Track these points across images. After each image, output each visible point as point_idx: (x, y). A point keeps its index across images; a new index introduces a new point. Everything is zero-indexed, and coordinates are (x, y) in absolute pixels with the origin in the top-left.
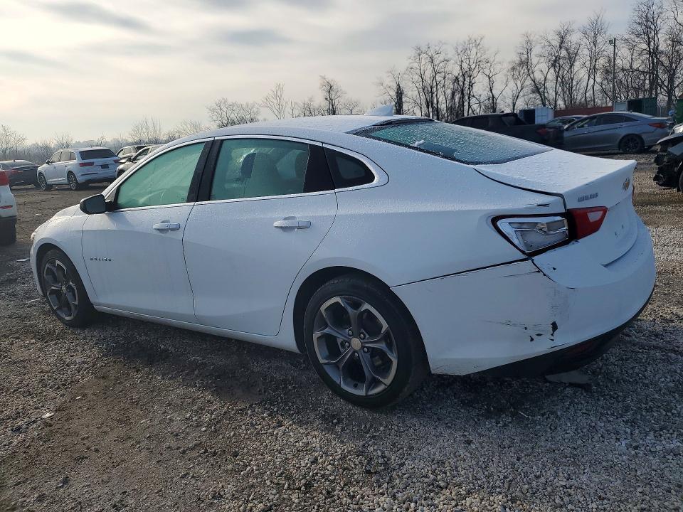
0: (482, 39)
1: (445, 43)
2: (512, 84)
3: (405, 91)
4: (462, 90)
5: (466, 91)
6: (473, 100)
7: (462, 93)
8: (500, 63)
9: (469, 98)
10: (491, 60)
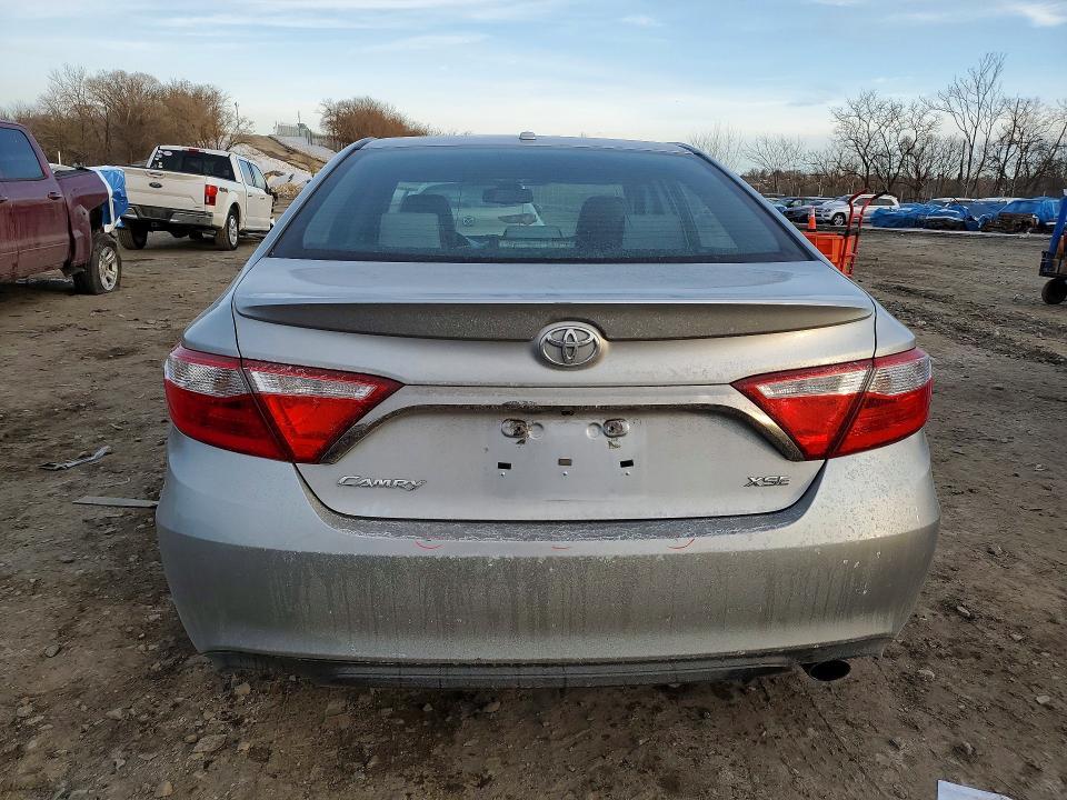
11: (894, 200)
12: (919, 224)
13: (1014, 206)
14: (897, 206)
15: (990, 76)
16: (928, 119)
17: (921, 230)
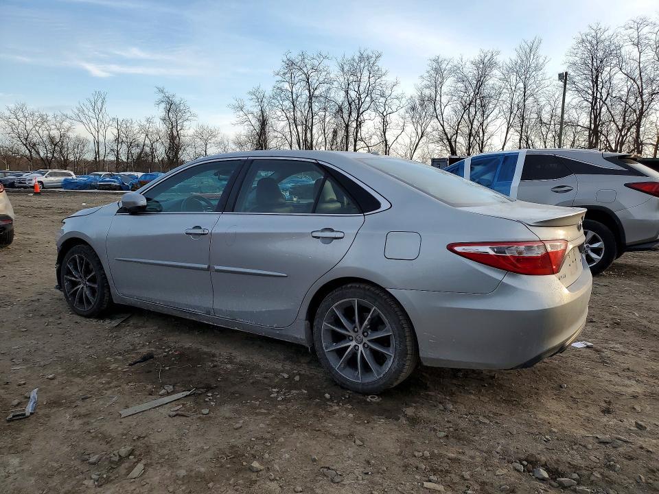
0: (377, 57)
1: (326, 57)
2: (410, 128)
3: (271, 121)
4: (347, 126)
5: (352, 130)
6: (360, 144)
7: (347, 131)
8: (397, 98)
9: (355, 141)
10: (387, 93)
11: (72, 173)
12: (94, 187)
13: (143, 178)
14: (74, 177)
15: (99, 104)
16: (66, 124)
17: (96, 191)
